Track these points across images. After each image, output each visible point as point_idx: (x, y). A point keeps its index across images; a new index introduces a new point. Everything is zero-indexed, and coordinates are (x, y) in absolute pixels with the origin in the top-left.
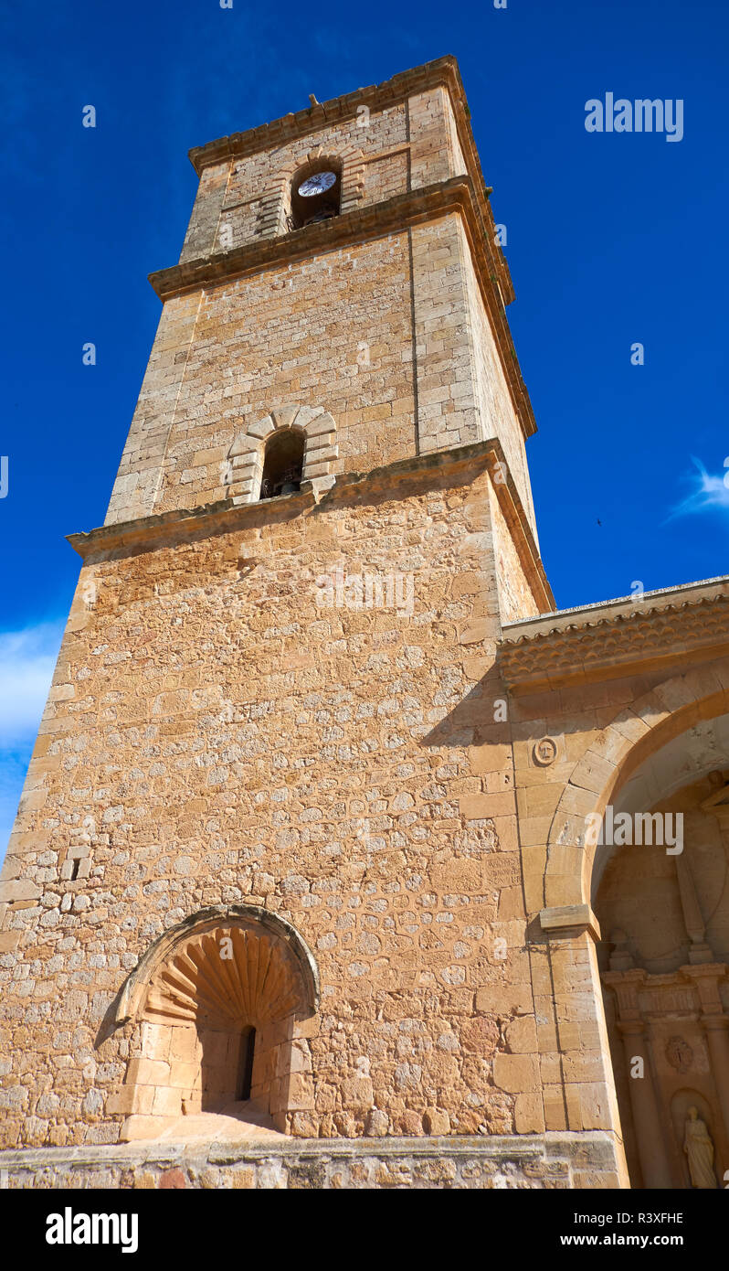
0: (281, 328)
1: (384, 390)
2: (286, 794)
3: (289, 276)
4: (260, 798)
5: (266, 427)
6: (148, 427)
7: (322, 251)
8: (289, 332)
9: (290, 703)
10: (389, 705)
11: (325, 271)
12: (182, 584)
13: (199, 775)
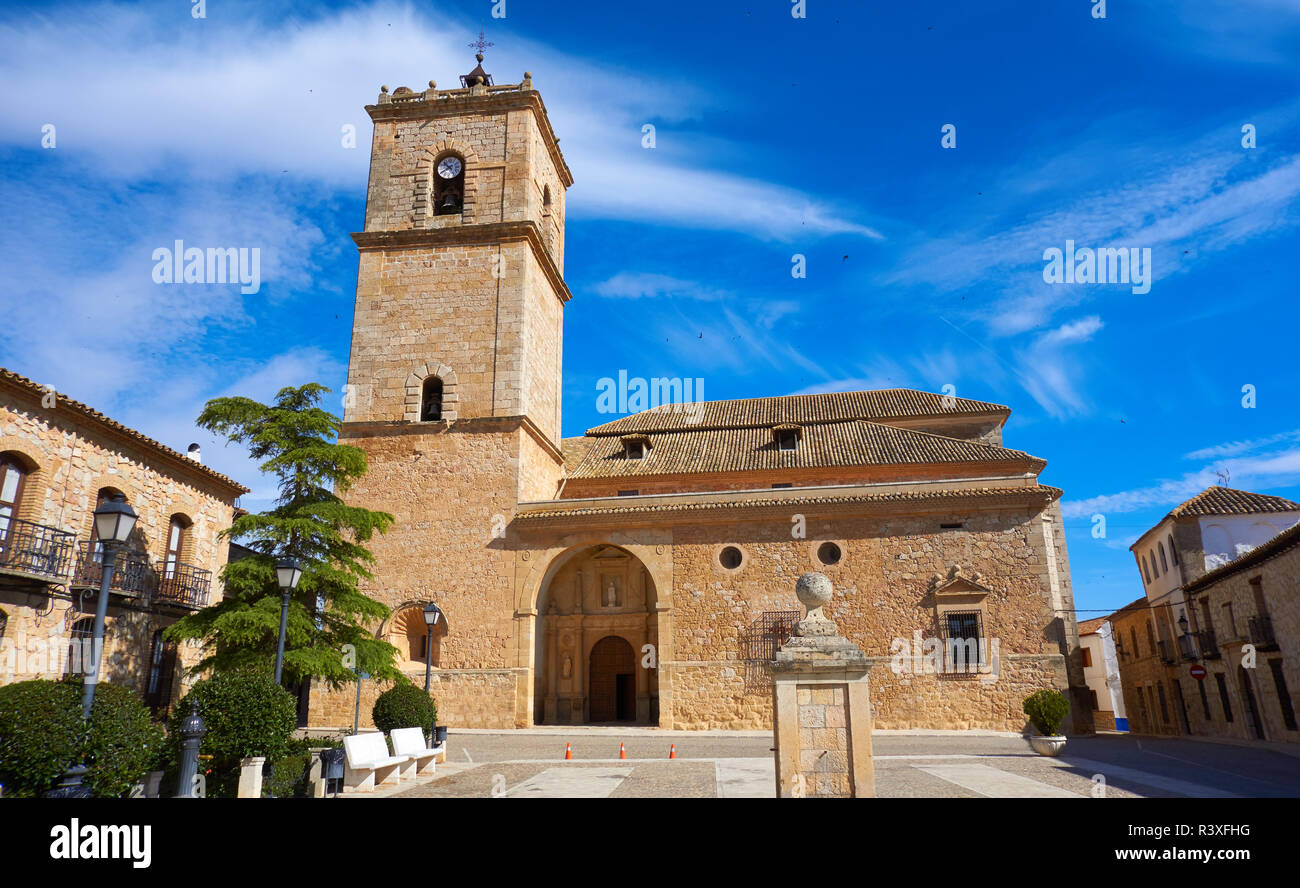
0: (429, 301)
1: (480, 364)
2: (437, 560)
3: (434, 258)
4: (427, 561)
5: (424, 373)
6: (361, 353)
7: (452, 245)
8: (433, 306)
9: (438, 523)
10: (475, 530)
11: (453, 262)
12: (388, 458)
13: (403, 550)
